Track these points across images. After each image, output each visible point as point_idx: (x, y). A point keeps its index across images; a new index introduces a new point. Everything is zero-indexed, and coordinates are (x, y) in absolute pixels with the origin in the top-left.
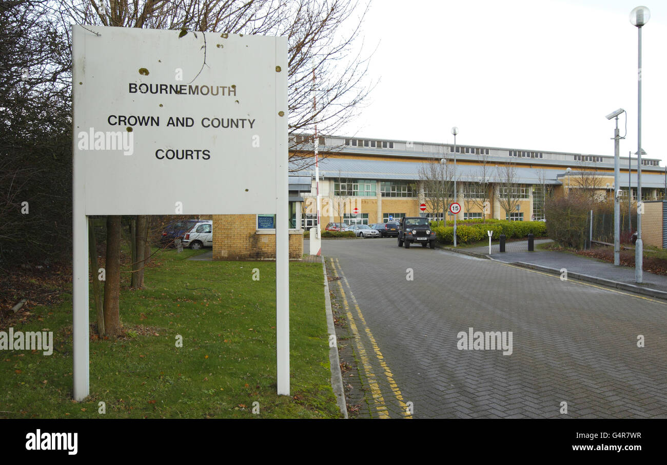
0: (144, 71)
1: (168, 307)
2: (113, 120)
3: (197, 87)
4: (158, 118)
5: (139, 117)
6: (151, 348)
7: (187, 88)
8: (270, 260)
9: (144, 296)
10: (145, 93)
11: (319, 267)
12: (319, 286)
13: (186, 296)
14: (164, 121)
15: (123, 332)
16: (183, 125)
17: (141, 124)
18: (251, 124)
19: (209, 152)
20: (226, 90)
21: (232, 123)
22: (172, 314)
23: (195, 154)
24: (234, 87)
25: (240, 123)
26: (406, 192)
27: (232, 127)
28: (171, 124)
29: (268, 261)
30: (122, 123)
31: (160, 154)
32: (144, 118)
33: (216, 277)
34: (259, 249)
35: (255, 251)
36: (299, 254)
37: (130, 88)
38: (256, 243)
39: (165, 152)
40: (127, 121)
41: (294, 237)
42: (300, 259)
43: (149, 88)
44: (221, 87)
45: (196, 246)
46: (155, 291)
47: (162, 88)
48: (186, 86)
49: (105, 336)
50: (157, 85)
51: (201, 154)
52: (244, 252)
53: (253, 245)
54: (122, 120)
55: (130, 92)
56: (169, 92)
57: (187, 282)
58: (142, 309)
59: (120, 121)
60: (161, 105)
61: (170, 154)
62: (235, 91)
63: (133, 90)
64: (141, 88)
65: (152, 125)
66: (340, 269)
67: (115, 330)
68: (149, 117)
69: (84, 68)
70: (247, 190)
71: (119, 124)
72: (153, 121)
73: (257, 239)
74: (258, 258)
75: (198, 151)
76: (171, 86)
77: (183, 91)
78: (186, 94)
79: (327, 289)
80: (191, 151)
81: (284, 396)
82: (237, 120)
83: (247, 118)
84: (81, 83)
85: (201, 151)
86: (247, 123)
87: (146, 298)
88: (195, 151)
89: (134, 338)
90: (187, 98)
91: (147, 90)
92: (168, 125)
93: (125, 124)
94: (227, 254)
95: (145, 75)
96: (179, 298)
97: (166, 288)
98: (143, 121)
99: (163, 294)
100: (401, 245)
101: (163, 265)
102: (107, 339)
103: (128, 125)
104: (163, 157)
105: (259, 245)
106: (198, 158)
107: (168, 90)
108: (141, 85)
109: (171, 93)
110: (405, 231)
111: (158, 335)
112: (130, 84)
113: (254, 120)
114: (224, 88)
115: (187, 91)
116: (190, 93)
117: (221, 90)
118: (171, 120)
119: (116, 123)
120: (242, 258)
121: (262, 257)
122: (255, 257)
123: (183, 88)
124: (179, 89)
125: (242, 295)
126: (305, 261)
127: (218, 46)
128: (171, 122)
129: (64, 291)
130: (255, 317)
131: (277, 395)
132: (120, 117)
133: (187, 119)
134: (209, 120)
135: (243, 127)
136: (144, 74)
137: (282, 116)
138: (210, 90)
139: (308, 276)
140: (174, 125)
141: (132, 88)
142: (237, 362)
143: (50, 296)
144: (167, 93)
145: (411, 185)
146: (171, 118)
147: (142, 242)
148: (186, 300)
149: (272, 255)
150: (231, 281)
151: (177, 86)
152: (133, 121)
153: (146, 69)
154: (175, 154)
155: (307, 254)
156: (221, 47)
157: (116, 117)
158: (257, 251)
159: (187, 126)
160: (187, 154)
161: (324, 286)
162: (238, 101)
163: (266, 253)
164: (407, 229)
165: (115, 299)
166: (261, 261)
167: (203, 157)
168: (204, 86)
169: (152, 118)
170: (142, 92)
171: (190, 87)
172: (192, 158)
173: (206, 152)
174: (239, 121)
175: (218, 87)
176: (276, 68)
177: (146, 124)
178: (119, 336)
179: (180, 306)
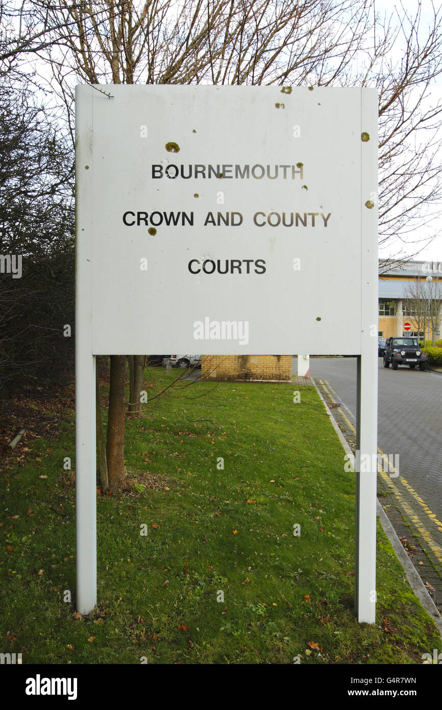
0: (172, 147)
1: (171, 444)
2: (130, 218)
3: (247, 167)
4: (192, 214)
5: (165, 213)
6: (163, 511)
7: (233, 169)
8: (259, 381)
9: (143, 426)
10: (173, 178)
11: (314, 392)
12: (323, 416)
13: (188, 428)
14: (199, 219)
15: (128, 483)
16: (227, 223)
17: (168, 223)
18: (326, 221)
19: (264, 262)
20: (289, 170)
21: (298, 220)
22: (176, 453)
23: (244, 265)
24: (300, 165)
25: (309, 219)
26: (384, 310)
27: (297, 225)
28: (210, 222)
29: (257, 382)
30: (142, 222)
31: (195, 267)
32: (172, 214)
33: (211, 401)
34: (248, 370)
35: (244, 371)
36: (289, 376)
37: (154, 171)
38: (245, 364)
39: (202, 263)
40: (148, 219)
41: (284, 358)
42: (290, 381)
43: (179, 171)
44: (281, 166)
45: (183, 365)
46: (154, 421)
47: (197, 171)
48: (231, 166)
49: (108, 490)
50: (191, 167)
51: (252, 265)
52: (233, 373)
53: (242, 366)
54: (142, 217)
55: (154, 177)
56: (207, 175)
57: (183, 409)
58: (144, 445)
59: (139, 219)
60: (196, 196)
61: (209, 267)
62: (301, 172)
63: (157, 174)
64: (168, 171)
65: (183, 224)
66: (334, 393)
67: (120, 482)
68: (179, 213)
69: (91, 145)
70: (319, 319)
71: (139, 224)
72: (186, 219)
73: (246, 360)
74: (247, 379)
75: (248, 262)
76: (210, 167)
77: (227, 174)
78: (231, 177)
79: (332, 419)
80: (239, 261)
81: (369, 625)
82: (305, 215)
83: (320, 211)
84: (87, 168)
85: (252, 261)
86: (319, 220)
87: (145, 430)
88: (244, 261)
89: (142, 494)
90: (233, 183)
91: (177, 174)
92: (206, 224)
93: (147, 224)
94: (215, 374)
95: (174, 152)
96: (180, 431)
97: (165, 417)
98: (170, 219)
99: (163, 425)
100: (387, 366)
101: (155, 386)
102: (111, 495)
103: (150, 225)
104: (199, 271)
105: (248, 365)
106: (248, 272)
107: (206, 172)
108: (168, 167)
109: (210, 177)
110: (393, 352)
111: (167, 489)
112: (154, 166)
113: (329, 215)
114: (285, 167)
115: (233, 174)
116: (237, 177)
117: (281, 170)
118: (210, 217)
119: (134, 223)
120: (230, 379)
121: (251, 378)
122: (244, 378)
123: (227, 169)
124: (221, 172)
125: (246, 427)
126: (295, 383)
127: (277, 106)
128: (210, 219)
129: (62, 419)
130: (270, 460)
131: (358, 623)
132: (139, 213)
133: (233, 214)
134: (264, 215)
135: (313, 225)
136: (173, 150)
137: (370, 208)
138: (266, 171)
139: (308, 402)
140: (214, 224)
141: (156, 171)
142: (276, 544)
143: (49, 425)
144: (204, 177)
145: (388, 303)
146: (210, 214)
147: (140, 368)
148: (187, 433)
149: (261, 376)
150: (227, 408)
151: (218, 166)
152: (156, 219)
153: (175, 143)
154: (216, 266)
155: (295, 376)
156: (281, 107)
157: (133, 214)
158: (246, 372)
159: (233, 224)
160: (233, 266)
161: (328, 416)
162: (305, 187)
163: (255, 374)
164: (395, 350)
165: (119, 444)
166: (249, 382)
167: (256, 271)
168: (257, 166)
169: (184, 214)
170: (170, 177)
171: (238, 167)
172: (240, 272)
173: (260, 263)
174: (308, 216)
175: (277, 167)
176: (362, 136)
177: (175, 223)
178: (124, 491)
179: (184, 443)
